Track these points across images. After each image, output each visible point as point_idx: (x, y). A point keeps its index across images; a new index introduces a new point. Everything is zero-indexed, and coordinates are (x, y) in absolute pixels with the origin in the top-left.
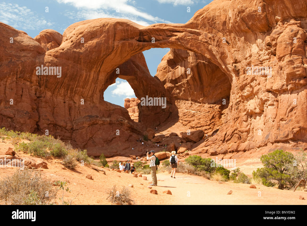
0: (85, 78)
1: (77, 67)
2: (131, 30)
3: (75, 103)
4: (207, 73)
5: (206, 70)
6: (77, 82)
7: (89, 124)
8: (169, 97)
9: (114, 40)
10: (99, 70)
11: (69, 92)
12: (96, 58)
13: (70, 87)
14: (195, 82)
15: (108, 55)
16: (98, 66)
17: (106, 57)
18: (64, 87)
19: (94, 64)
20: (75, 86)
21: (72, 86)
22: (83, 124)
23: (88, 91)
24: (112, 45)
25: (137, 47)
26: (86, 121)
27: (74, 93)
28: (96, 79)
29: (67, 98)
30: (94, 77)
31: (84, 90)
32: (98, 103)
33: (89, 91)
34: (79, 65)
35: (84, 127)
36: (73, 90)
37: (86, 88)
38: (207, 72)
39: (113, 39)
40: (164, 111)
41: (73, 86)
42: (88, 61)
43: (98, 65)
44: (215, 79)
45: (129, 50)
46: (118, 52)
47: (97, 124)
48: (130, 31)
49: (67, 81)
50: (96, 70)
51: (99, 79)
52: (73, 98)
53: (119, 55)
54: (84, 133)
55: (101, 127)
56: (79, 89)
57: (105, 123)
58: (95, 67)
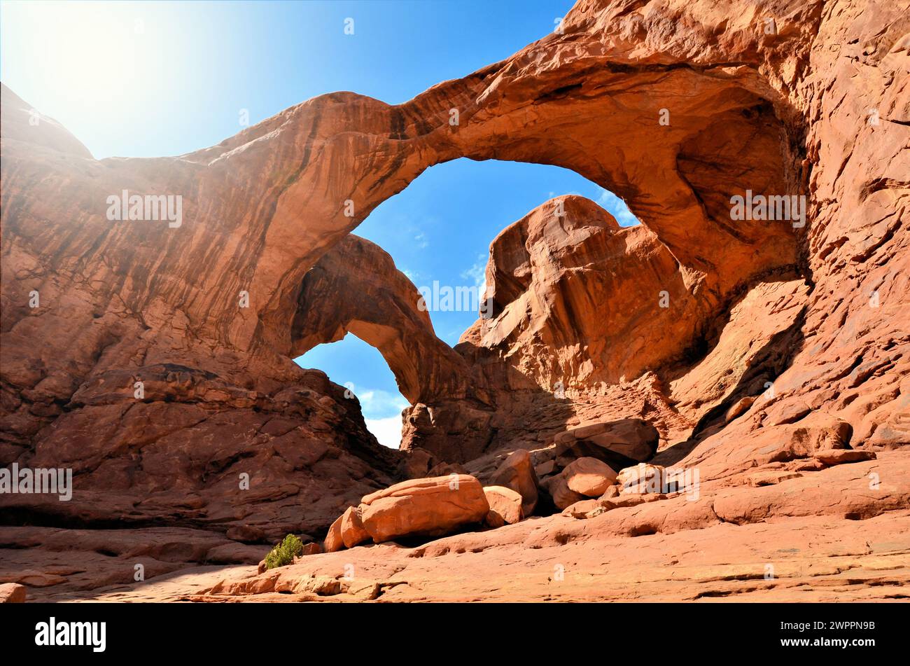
2: (365, 105)
3: (147, 328)
4: (590, 297)
5: (588, 292)
6: (165, 252)
8: (489, 392)
9: (313, 135)
10: (263, 237)
11: (129, 282)
12: (249, 181)
13: (136, 264)
14: (559, 332)
15: (291, 181)
16: (256, 218)
17: (285, 189)
18: (108, 257)
19: (243, 206)
20: (157, 265)
21: (144, 260)
22: (123, 387)
23: (210, 297)
24: (304, 145)
25: (384, 153)
27: (147, 292)
28: (246, 263)
29: (116, 307)
30: (238, 251)
31: (194, 290)
32: (245, 349)
33: (215, 296)
35: (118, 399)
36: (146, 277)
37: (202, 285)
38: (592, 294)
39: (310, 131)
40: (474, 428)
41: (148, 263)
42: (221, 192)
43: (258, 214)
44: (619, 315)
45: (357, 164)
46: (324, 175)
47: (198, 400)
48: (362, 111)
49: (123, 238)
50: (248, 233)
51: (258, 265)
52: (143, 309)
53: (329, 190)
54: (102, 421)
55: (211, 413)
56: (172, 278)
57: (238, 404)
58: (245, 221)
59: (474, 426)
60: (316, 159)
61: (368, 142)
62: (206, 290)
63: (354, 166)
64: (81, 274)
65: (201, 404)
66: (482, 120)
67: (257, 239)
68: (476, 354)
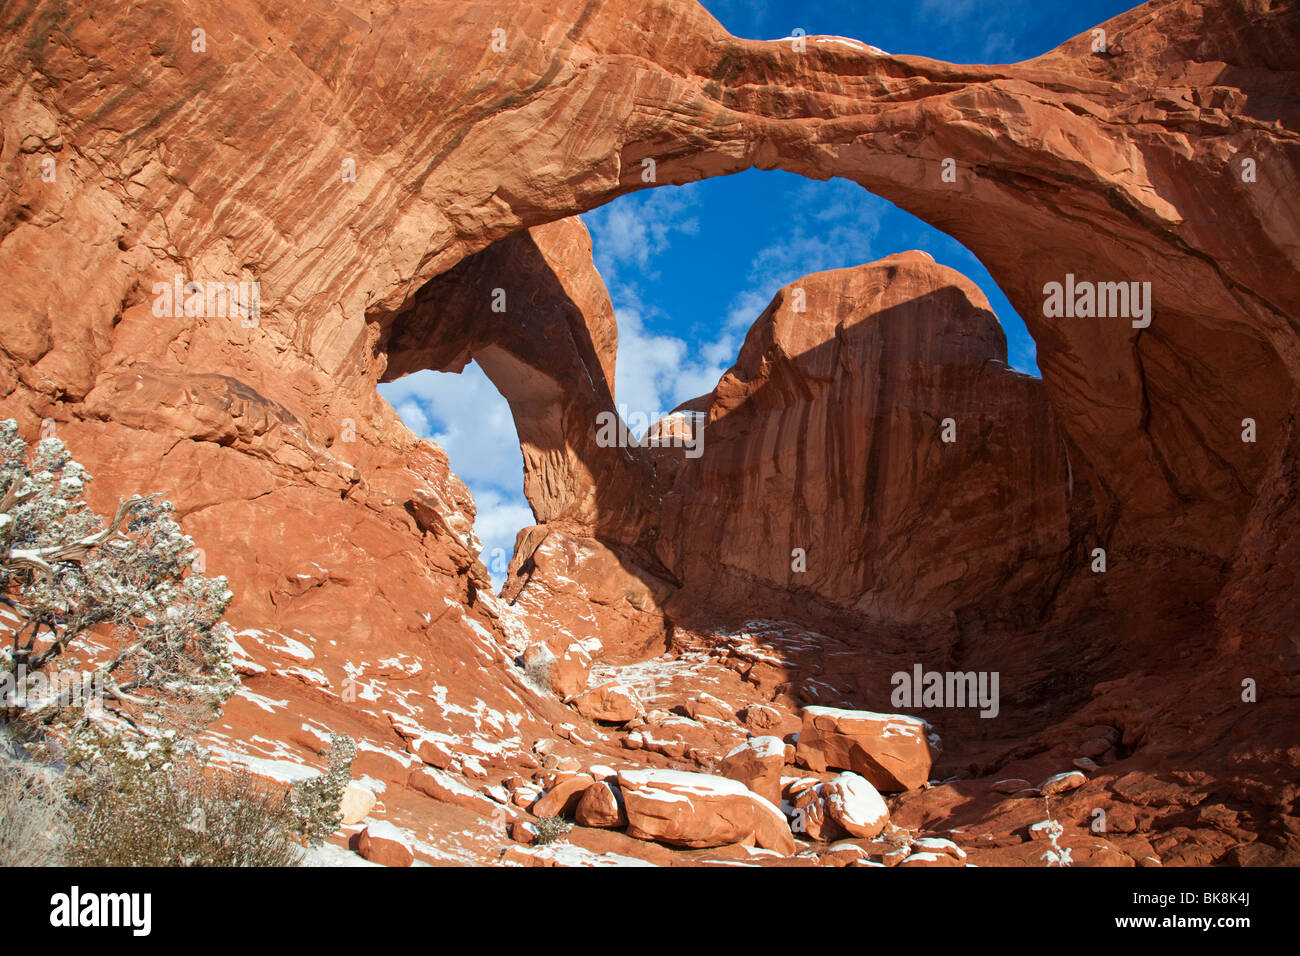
0: (317, 169)
1: (302, 83)
4: (915, 467)
5: (915, 454)
6: (260, 166)
7: (205, 422)
9: (575, 35)
10: (420, 182)
11: (186, 199)
12: (436, 81)
13: (208, 172)
14: (840, 501)
15: (508, 104)
16: (423, 147)
17: (491, 113)
18: (168, 150)
19: (411, 119)
20: (239, 185)
21: (222, 170)
23: (304, 263)
24: (554, 51)
25: (687, 118)
26: (195, 393)
27: (210, 226)
28: (379, 220)
29: (154, 237)
30: (373, 196)
31: (283, 245)
32: (331, 370)
33: (311, 266)
34: (318, 82)
35: (161, 423)
36: (216, 200)
37: (298, 239)
38: (920, 465)
39: (572, 26)
41: (227, 178)
42: (382, 83)
43: (429, 140)
45: (634, 118)
46: (568, 113)
47: (265, 454)
49: (202, 122)
50: (400, 167)
51: (396, 228)
52: (195, 254)
53: (566, 140)
54: (136, 457)
55: (280, 484)
56: (255, 214)
57: (319, 478)
58: (402, 146)
59: (635, 600)
60: (565, 84)
61: (668, 89)
62: (302, 251)
63: (626, 121)
64: (118, 165)
65: (269, 464)
66: (880, 149)
67: (410, 180)
68: (679, 474)
